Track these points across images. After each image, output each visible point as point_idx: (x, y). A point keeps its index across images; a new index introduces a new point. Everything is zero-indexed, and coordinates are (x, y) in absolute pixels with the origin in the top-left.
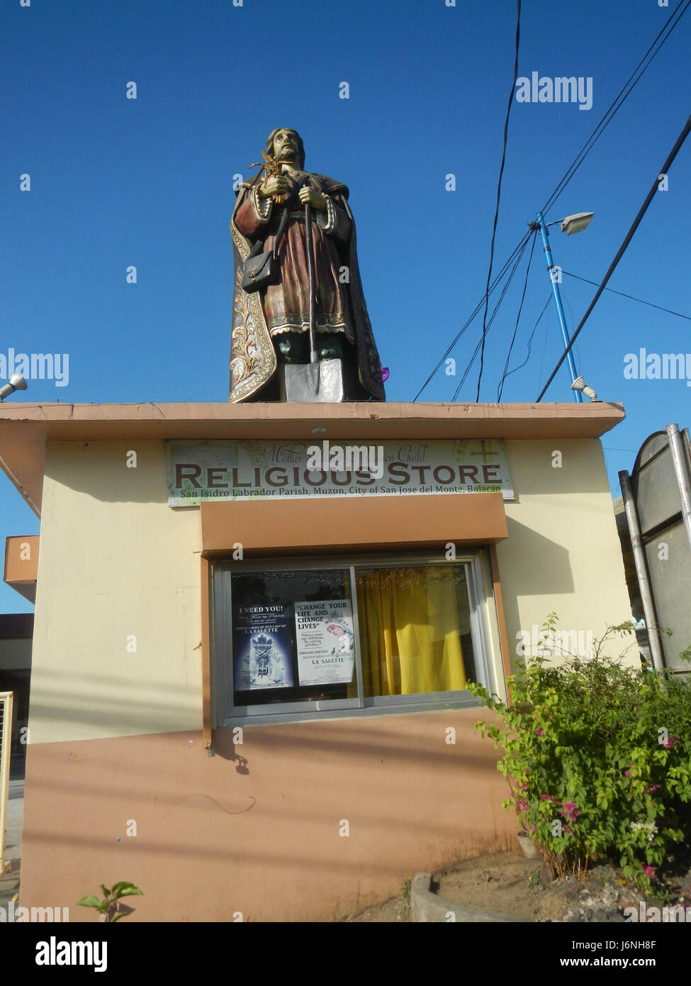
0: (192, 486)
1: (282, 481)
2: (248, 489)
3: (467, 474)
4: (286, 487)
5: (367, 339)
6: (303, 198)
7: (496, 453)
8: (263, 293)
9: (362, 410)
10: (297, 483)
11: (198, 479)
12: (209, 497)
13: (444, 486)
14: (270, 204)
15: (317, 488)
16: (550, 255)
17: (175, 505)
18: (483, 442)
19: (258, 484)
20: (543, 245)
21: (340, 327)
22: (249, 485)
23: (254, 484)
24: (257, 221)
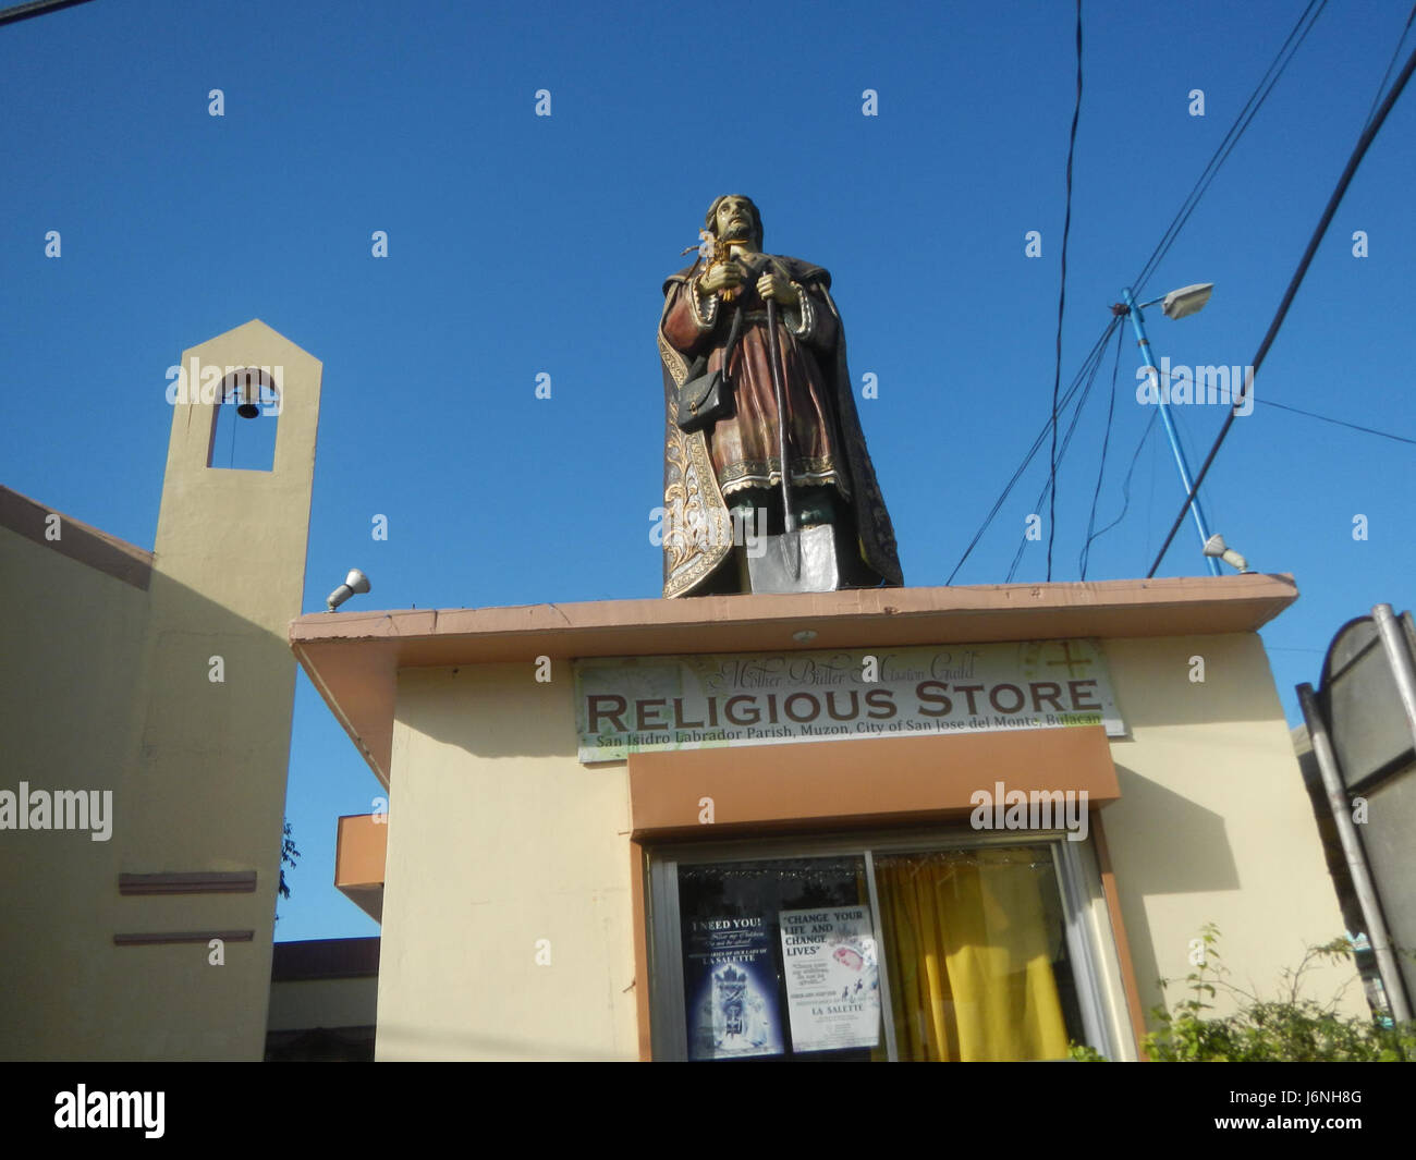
0: (614, 729)
1: (751, 716)
2: (699, 730)
3: (1044, 697)
4: (756, 726)
5: (870, 493)
6: (765, 291)
7: (1088, 661)
8: (710, 432)
9: (870, 602)
10: (774, 719)
11: (621, 718)
12: (640, 746)
13: (1008, 716)
14: (715, 303)
15: (806, 725)
16: (1149, 351)
17: (588, 758)
18: (1065, 645)
19: (714, 722)
20: (1136, 337)
21: (828, 476)
22: (701, 724)
23: (707, 722)
24: (697, 328)
